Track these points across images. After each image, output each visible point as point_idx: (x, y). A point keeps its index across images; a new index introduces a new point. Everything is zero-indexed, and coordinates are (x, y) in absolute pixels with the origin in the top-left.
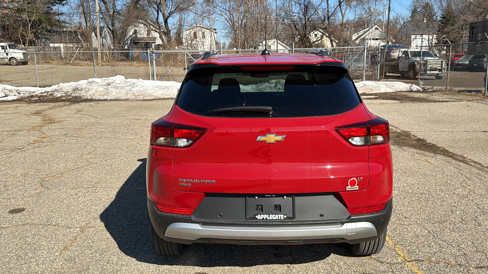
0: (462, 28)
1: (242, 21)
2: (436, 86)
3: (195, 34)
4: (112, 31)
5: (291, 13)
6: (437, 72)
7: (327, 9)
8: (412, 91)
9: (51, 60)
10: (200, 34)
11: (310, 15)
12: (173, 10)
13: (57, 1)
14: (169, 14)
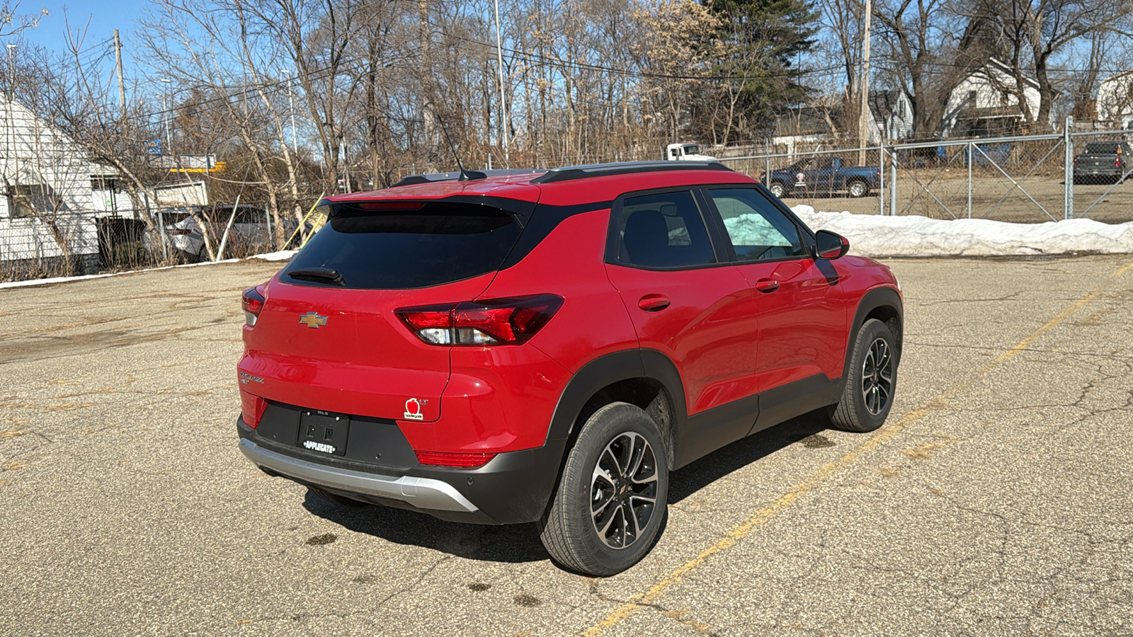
12: (1059, 33)
13: (798, 45)
14: (1049, 45)
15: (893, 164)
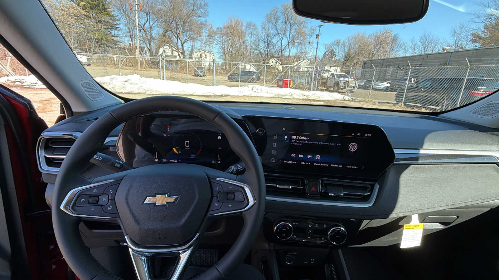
0: (356, 64)
1: (229, 49)
2: (359, 97)
3: (201, 55)
4: (149, 50)
5: (259, 47)
6: (352, 88)
7: (281, 46)
8: (345, 100)
9: (108, 64)
10: (203, 55)
11: (270, 49)
12: (187, 38)
13: (114, 28)
14: (185, 41)
15: (164, 64)
